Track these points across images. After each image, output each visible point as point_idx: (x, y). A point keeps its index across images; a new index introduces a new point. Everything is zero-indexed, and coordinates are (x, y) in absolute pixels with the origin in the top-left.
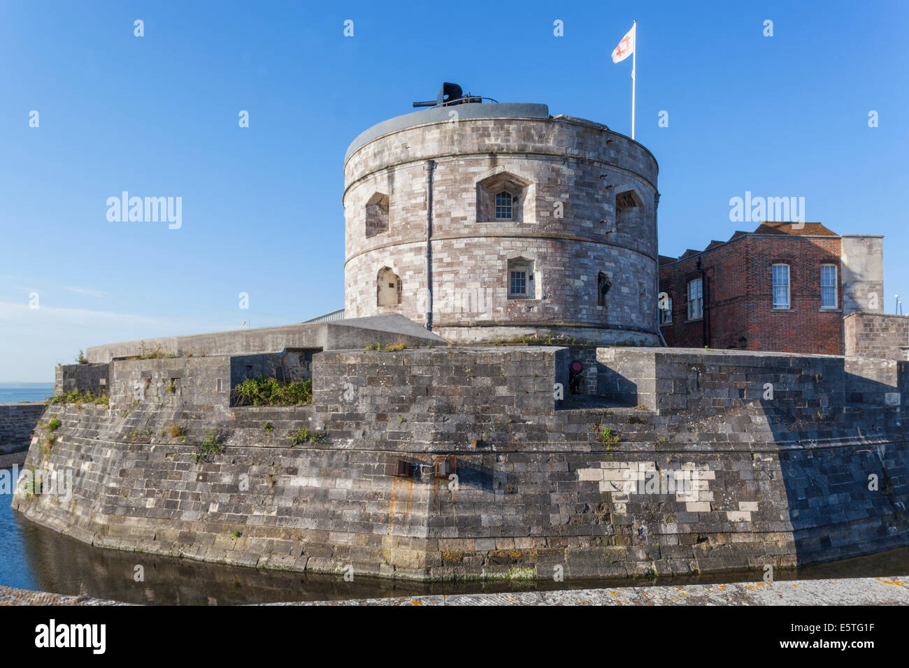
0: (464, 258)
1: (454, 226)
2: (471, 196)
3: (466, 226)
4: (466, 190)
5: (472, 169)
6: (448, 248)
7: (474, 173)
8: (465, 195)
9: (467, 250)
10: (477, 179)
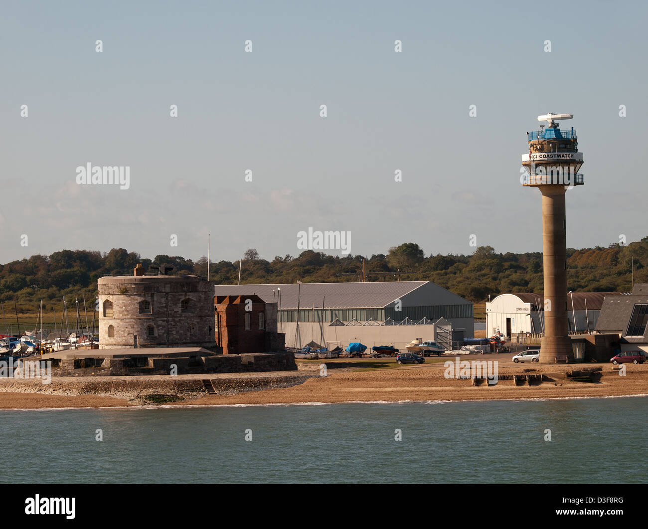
0: (178, 324)
1: (175, 314)
2: (180, 305)
3: (179, 314)
4: (179, 303)
5: (180, 297)
6: (173, 320)
7: (181, 298)
8: (178, 304)
9: (179, 321)
10: (181, 300)
